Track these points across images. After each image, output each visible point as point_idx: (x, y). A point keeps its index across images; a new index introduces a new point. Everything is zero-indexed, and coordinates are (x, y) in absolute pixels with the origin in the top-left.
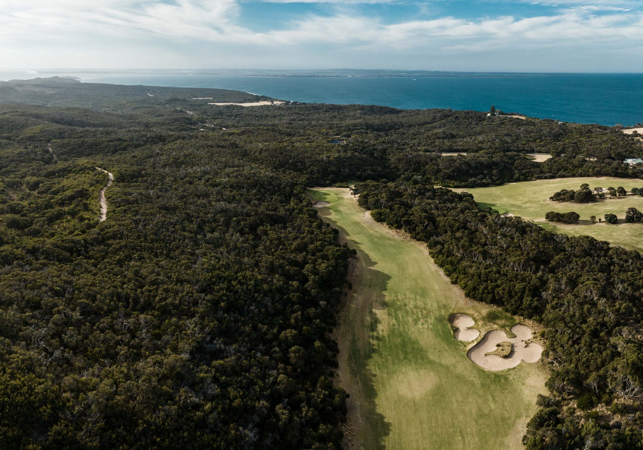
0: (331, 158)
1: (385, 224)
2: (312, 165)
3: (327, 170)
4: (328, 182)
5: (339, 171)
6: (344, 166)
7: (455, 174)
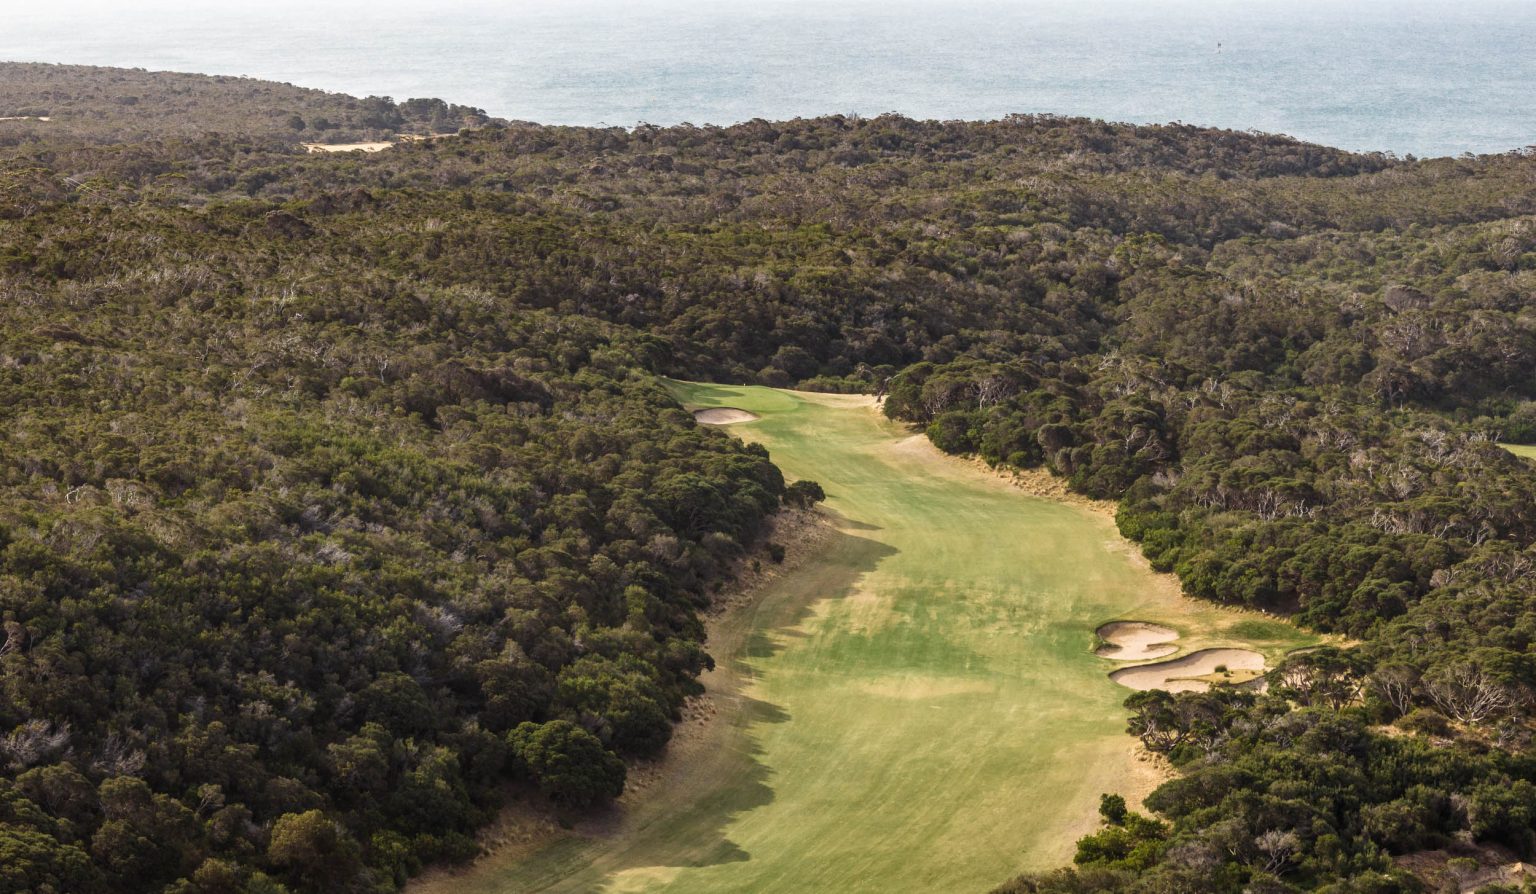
0: (795, 282)
1: (978, 458)
2: (693, 301)
3: (771, 326)
4: (769, 370)
5: (834, 333)
6: (859, 315)
7: (1449, 379)
